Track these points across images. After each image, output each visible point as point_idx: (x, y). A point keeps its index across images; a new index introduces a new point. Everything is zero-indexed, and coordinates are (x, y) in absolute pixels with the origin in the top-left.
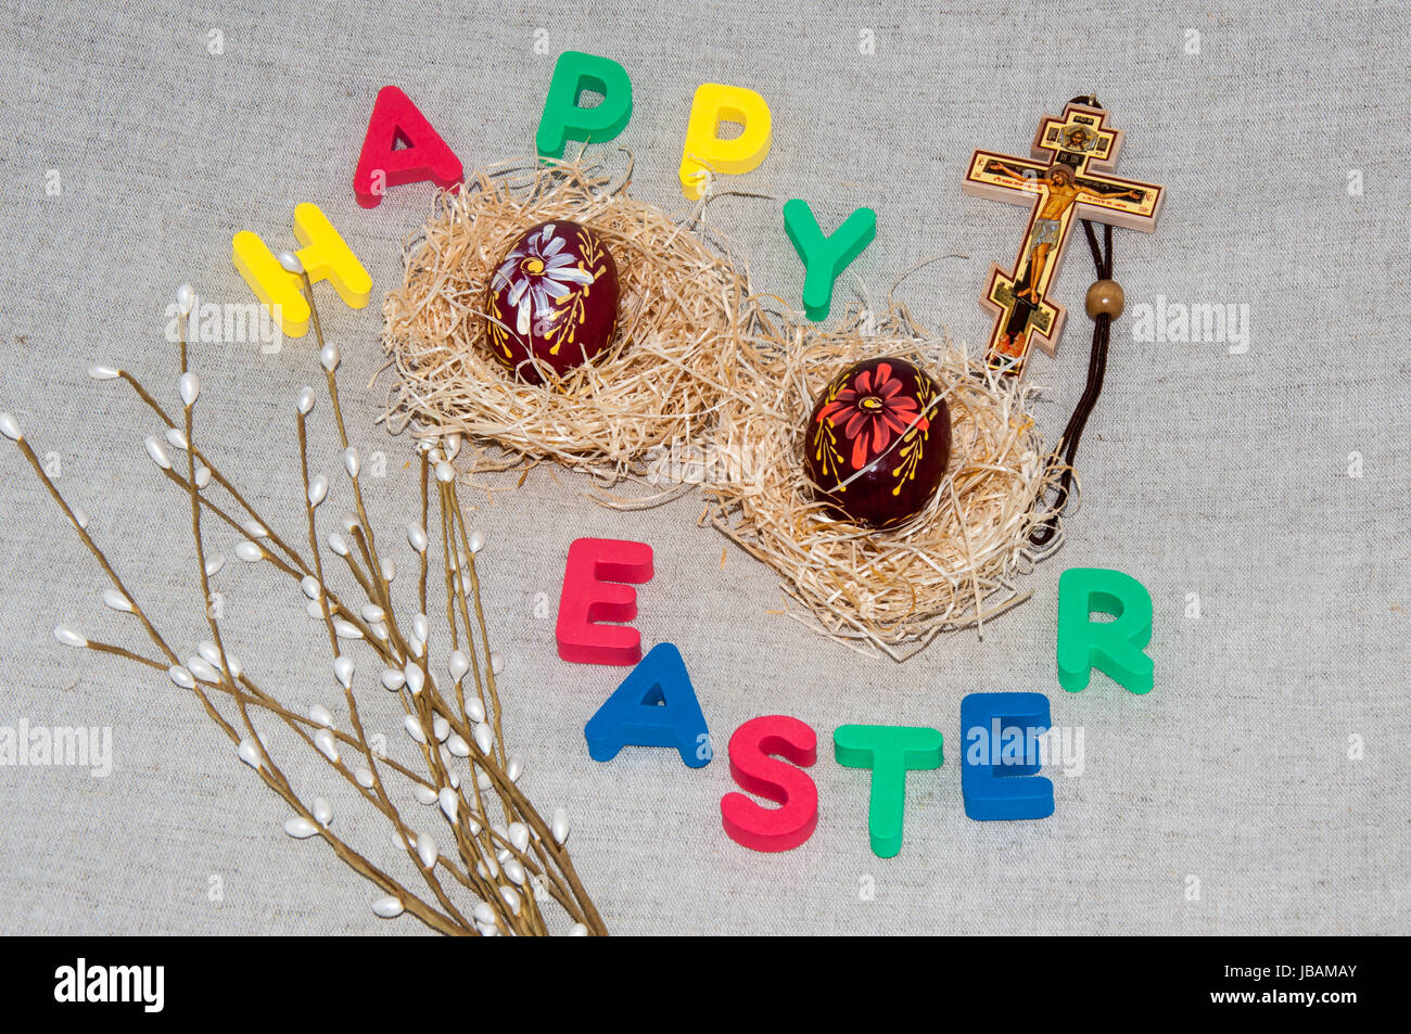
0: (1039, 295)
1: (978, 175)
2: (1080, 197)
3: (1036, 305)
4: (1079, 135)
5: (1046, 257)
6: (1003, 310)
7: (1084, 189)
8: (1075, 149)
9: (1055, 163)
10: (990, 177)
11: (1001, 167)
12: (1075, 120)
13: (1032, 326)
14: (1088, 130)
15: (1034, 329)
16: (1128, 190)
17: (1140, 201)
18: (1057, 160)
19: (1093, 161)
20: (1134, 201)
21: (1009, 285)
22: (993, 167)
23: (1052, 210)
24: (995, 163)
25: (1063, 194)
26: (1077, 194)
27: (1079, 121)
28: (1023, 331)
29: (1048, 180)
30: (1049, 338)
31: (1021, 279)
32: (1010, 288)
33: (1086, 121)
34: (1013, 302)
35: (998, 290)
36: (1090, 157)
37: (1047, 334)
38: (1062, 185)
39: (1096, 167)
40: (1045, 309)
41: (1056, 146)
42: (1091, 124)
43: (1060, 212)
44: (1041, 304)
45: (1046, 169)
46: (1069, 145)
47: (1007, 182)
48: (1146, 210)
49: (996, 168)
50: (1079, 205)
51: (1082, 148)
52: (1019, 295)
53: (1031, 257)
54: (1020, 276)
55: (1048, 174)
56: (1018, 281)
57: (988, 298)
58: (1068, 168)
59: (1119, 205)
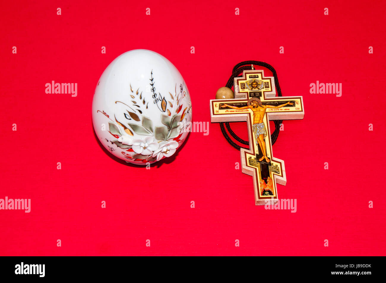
0: (269, 158)
1: (218, 112)
2: (267, 110)
3: (270, 163)
4: (254, 83)
5: (264, 140)
6: (256, 169)
7: (267, 106)
8: (256, 90)
9: (250, 98)
10: (223, 111)
11: (226, 105)
12: (250, 78)
13: (272, 173)
14: (258, 80)
15: (274, 174)
16: (287, 102)
17: (294, 105)
18: (250, 96)
19: (266, 93)
20: (291, 106)
21: (253, 157)
22: (222, 107)
23: (257, 119)
24: (223, 104)
25: (259, 111)
26: (265, 110)
27: (252, 77)
28: (269, 177)
29: (250, 106)
30: (282, 176)
31: (258, 153)
32: (255, 159)
33: (255, 77)
34: (259, 164)
35: (250, 161)
36: (264, 92)
37: (280, 175)
38: (257, 107)
39: (268, 95)
40: (275, 164)
41: (246, 90)
42: (258, 77)
43: (261, 119)
44: (272, 162)
45: (247, 101)
46: (252, 89)
47: (232, 111)
48: (299, 109)
49: (224, 106)
50: (268, 114)
51: (258, 88)
52: (260, 160)
53: (258, 142)
54: (257, 152)
55: (249, 104)
56: (257, 155)
57: (247, 165)
58: (257, 99)
59: (286, 110)
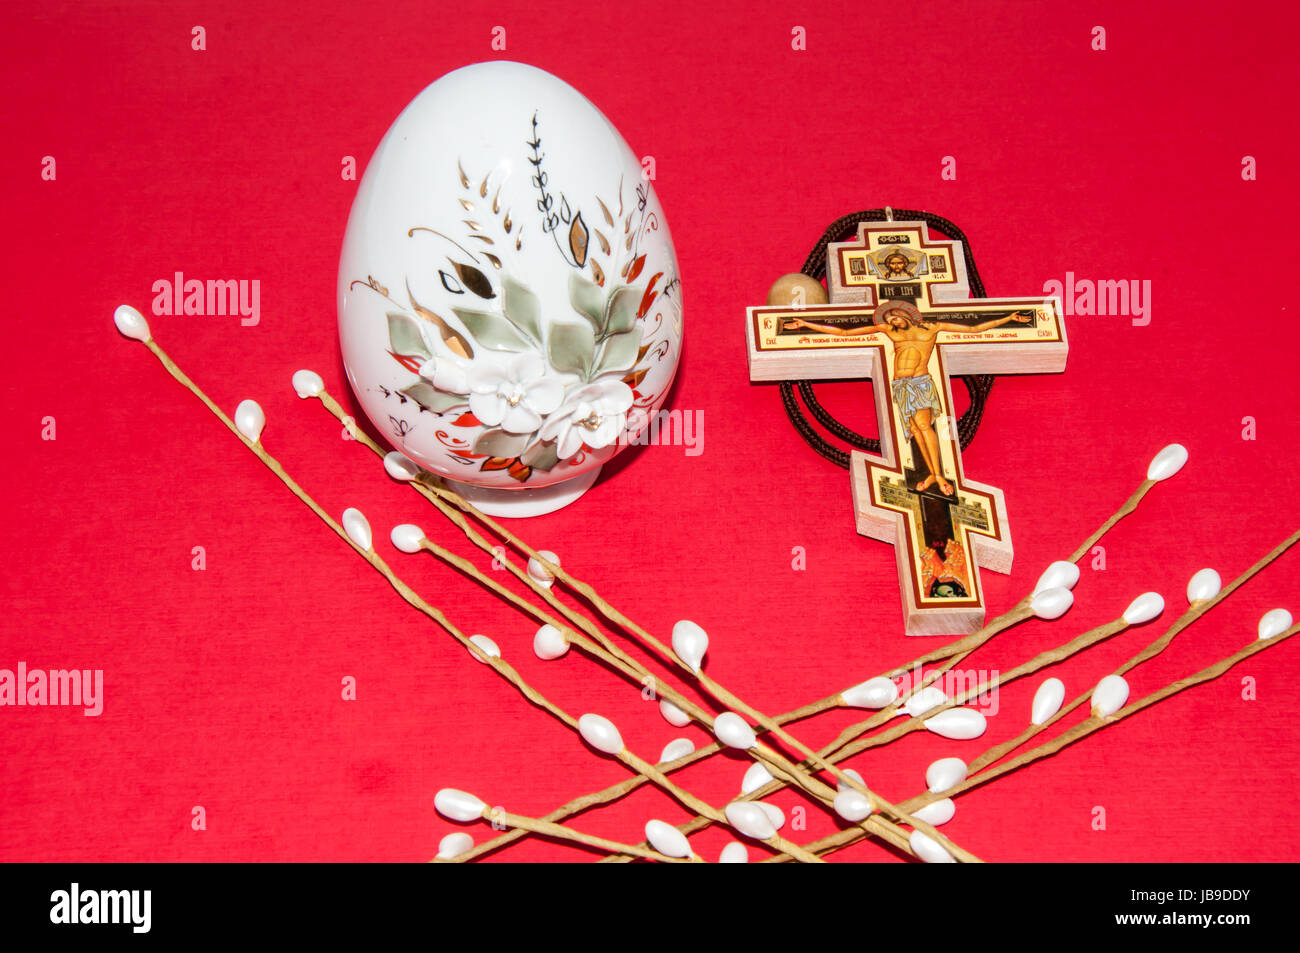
0: (951, 482)
1: (772, 342)
2: (942, 338)
3: (954, 496)
4: (895, 260)
5: (933, 427)
6: (906, 516)
7: (942, 325)
8: (902, 278)
10: (792, 341)
11: (802, 324)
12: (880, 242)
13: (963, 527)
14: (908, 250)
15: (967, 531)
16: (1008, 313)
17: (1032, 324)
19: (936, 288)
20: (1023, 325)
21: (896, 479)
22: (788, 327)
23: (908, 364)
24: (790, 320)
25: (915, 339)
26: (935, 336)
27: (887, 242)
28: (953, 539)
29: (882, 326)
30: (998, 537)
31: (911, 465)
32: (902, 483)
33: (898, 241)
34: (915, 500)
35: (883, 490)
36: (929, 284)
37: (992, 532)
38: (907, 328)
39: (944, 295)
40: (971, 499)
41: (868, 279)
42: (907, 242)
43: (922, 364)
44: (960, 494)
45: (870, 312)
46: (888, 275)
47: (821, 341)
48: (1049, 334)
49: (794, 326)
50: (945, 349)
51: (910, 274)
52: (920, 488)
53: (910, 431)
54: (908, 462)
55: (878, 318)
56: (908, 471)
57: (873, 503)
58: (906, 305)
59: (1005, 336)
